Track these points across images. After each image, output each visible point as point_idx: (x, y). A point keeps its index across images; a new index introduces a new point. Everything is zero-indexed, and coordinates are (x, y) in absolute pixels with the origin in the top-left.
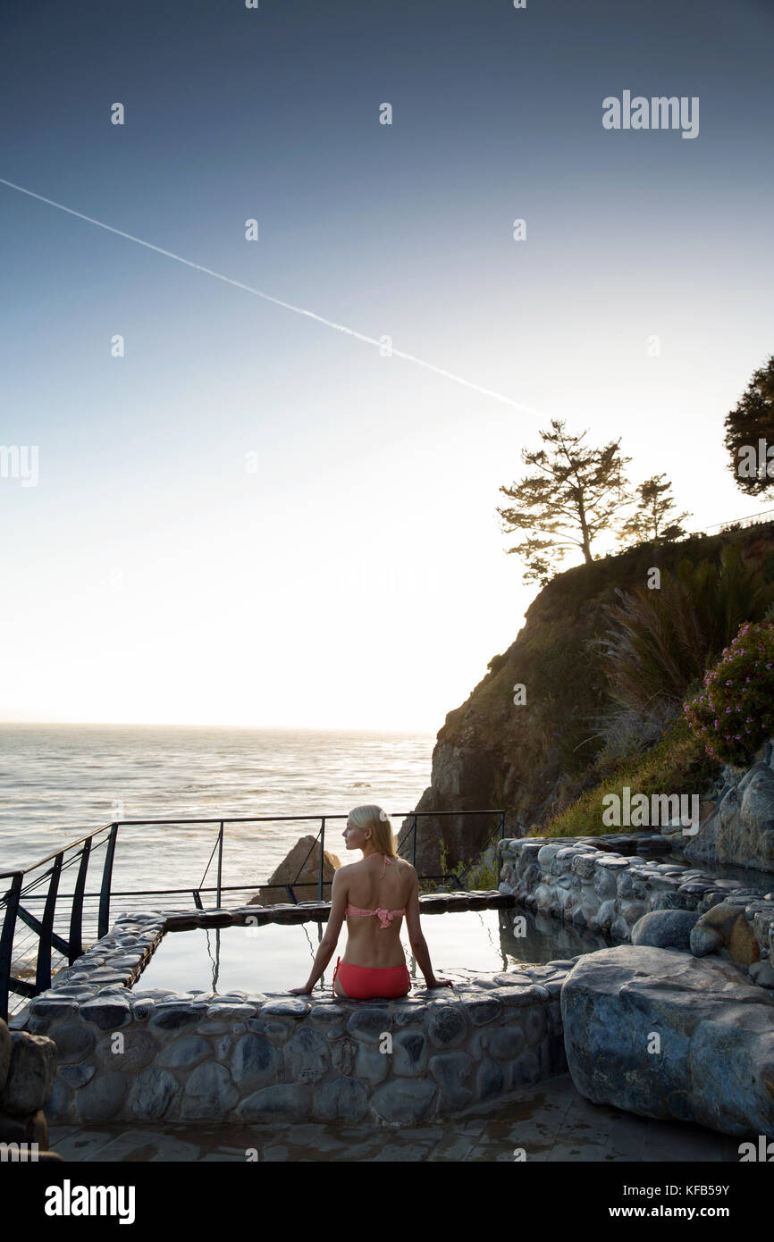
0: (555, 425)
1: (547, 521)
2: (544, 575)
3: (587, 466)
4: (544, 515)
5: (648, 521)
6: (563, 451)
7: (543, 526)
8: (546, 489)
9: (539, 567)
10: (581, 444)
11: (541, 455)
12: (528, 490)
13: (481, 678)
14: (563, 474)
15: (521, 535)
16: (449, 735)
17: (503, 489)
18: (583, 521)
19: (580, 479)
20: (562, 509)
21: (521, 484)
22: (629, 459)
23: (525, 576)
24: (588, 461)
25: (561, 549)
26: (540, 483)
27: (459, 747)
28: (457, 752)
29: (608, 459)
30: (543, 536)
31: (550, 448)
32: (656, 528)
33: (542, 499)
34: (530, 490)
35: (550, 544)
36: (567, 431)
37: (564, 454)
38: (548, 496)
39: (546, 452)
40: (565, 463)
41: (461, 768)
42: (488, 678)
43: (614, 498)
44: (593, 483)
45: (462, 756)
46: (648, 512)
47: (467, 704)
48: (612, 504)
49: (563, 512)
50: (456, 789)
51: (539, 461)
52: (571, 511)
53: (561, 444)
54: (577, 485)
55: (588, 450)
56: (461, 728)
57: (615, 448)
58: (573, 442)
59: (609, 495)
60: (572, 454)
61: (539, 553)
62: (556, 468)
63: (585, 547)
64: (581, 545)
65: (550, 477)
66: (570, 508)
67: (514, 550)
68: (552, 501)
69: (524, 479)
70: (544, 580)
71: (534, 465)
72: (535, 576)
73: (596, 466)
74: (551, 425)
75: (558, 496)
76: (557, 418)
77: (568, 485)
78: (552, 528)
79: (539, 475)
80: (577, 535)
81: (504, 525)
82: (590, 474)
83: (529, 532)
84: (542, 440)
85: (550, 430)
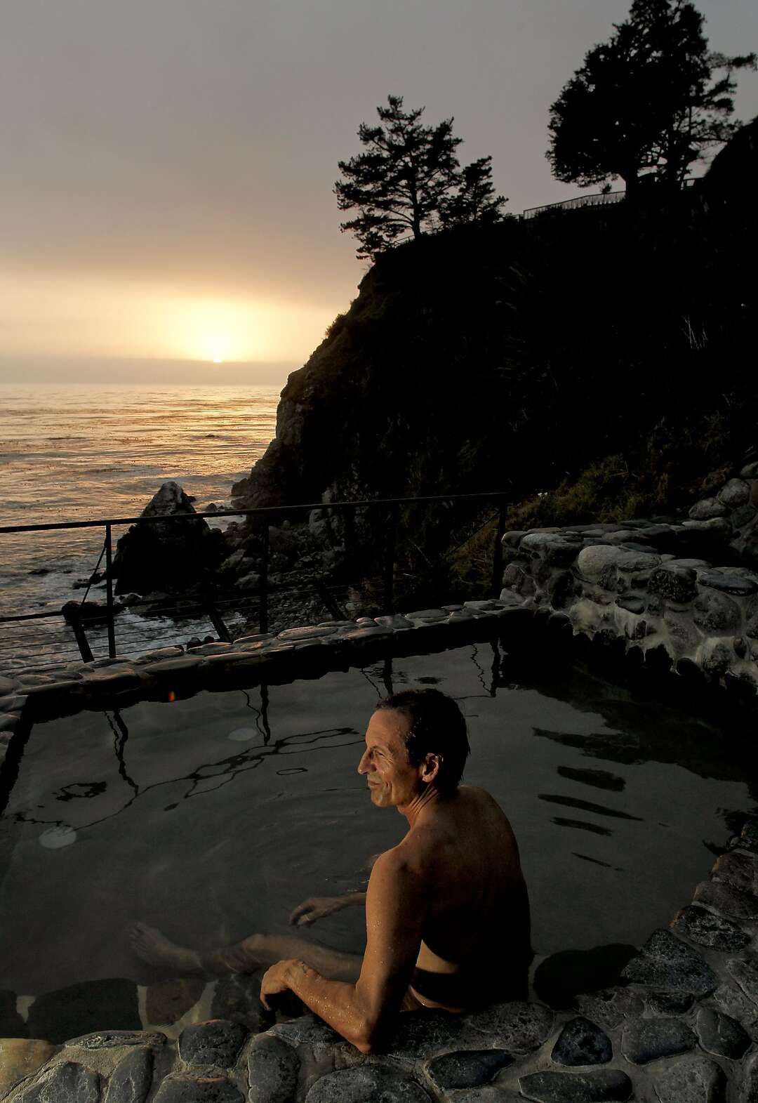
0: (394, 102)
1: (381, 199)
2: (377, 250)
3: (421, 147)
4: (380, 194)
5: (469, 204)
6: (397, 130)
7: (379, 205)
8: (383, 167)
9: (373, 241)
10: (415, 123)
11: (379, 132)
12: (365, 167)
13: (320, 343)
14: (397, 152)
15: (355, 213)
16: (292, 393)
17: (342, 165)
18: (413, 199)
19: (413, 159)
20: (397, 187)
21: (357, 159)
22: (458, 141)
23: (360, 250)
24: (424, 141)
25: (395, 225)
26: (379, 160)
27: (301, 404)
28: (299, 408)
29: (442, 141)
30: (378, 213)
31: (387, 126)
32: (475, 212)
33: (378, 176)
34: (367, 167)
35: (386, 219)
36: (406, 110)
37: (400, 133)
38: (384, 173)
39: (384, 129)
40: (400, 141)
41: (302, 423)
42: (326, 343)
43: (443, 178)
44: (425, 163)
45: (303, 412)
46: (468, 196)
47: (308, 366)
48: (440, 184)
49: (398, 190)
50: (298, 440)
51: (376, 139)
52: (404, 190)
53: (397, 122)
54: (410, 164)
55: (421, 129)
56: (303, 387)
57: (445, 128)
58: (407, 122)
59: (439, 176)
60: (407, 133)
61: (373, 230)
62: (391, 147)
63: (415, 227)
64: (411, 223)
65: (385, 154)
66: (403, 187)
67: (349, 226)
68: (388, 179)
69: (362, 156)
70: (376, 254)
71: (371, 142)
72: (368, 250)
73: (428, 146)
74: (388, 103)
75: (392, 175)
76: (396, 95)
77: (402, 164)
78: (386, 206)
79: (376, 153)
80: (409, 213)
81: (342, 201)
82: (422, 154)
83: (366, 208)
84: (379, 117)
85: (387, 106)
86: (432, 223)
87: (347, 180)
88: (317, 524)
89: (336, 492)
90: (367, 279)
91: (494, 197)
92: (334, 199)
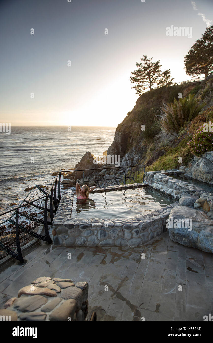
0: (145, 57)
1: (142, 81)
3: (152, 67)
4: (141, 79)
5: (165, 80)
6: (146, 63)
7: (141, 82)
8: (142, 73)
9: (140, 91)
10: (150, 62)
11: (141, 64)
13: (126, 117)
14: (146, 69)
15: (135, 84)
16: (118, 129)
17: (132, 72)
18: (150, 81)
19: (150, 70)
21: (136, 71)
22: (161, 66)
23: (136, 93)
24: (152, 66)
25: (145, 87)
26: (141, 71)
27: (121, 132)
28: (120, 133)
29: (157, 65)
30: (141, 84)
31: (143, 62)
32: (166, 82)
34: (138, 73)
35: (142, 86)
36: (148, 58)
37: (146, 64)
38: (142, 74)
39: (142, 64)
40: (147, 66)
41: (121, 137)
42: (127, 117)
43: (157, 75)
44: (153, 71)
45: (121, 134)
46: (164, 78)
47: (122, 123)
48: (157, 77)
49: (145, 78)
50: (120, 141)
52: (147, 78)
53: (146, 61)
54: (149, 72)
55: (152, 63)
56: (121, 128)
57: (158, 63)
58: (148, 61)
59: (156, 74)
60: (148, 64)
61: (140, 88)
62: (144, 68)
63: (150, 87)
64: (149, 86)
65: (143, 70)
66: (147, 77)
67: (134, 87)
69: (137, 70)
70: (140, 94)
71: (139, 67)
72: (138, 93)
73: (154, 67)
74: (143, 57)
75: (144, 74)
76: (145, 55)
77: (147, 72)
78: (143, 82)
79: (140, 69)
80: (149, 84)
81: (132, 81)
82: (152, 69)
83: (137, 83)
84: (141, 60)
85: (143, 58)
86: (155, 86)
87: (133, 76)
88: (124, 162)
89: (129, 154)
90: (138, 100)
91: (171, 79)
92: (130, 81)
